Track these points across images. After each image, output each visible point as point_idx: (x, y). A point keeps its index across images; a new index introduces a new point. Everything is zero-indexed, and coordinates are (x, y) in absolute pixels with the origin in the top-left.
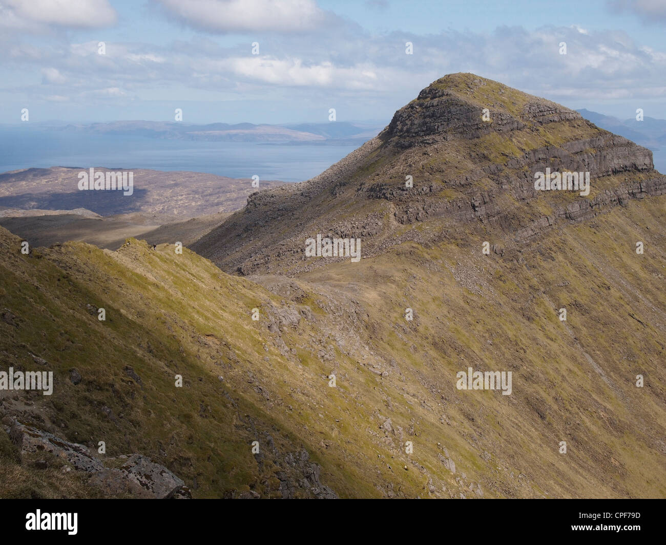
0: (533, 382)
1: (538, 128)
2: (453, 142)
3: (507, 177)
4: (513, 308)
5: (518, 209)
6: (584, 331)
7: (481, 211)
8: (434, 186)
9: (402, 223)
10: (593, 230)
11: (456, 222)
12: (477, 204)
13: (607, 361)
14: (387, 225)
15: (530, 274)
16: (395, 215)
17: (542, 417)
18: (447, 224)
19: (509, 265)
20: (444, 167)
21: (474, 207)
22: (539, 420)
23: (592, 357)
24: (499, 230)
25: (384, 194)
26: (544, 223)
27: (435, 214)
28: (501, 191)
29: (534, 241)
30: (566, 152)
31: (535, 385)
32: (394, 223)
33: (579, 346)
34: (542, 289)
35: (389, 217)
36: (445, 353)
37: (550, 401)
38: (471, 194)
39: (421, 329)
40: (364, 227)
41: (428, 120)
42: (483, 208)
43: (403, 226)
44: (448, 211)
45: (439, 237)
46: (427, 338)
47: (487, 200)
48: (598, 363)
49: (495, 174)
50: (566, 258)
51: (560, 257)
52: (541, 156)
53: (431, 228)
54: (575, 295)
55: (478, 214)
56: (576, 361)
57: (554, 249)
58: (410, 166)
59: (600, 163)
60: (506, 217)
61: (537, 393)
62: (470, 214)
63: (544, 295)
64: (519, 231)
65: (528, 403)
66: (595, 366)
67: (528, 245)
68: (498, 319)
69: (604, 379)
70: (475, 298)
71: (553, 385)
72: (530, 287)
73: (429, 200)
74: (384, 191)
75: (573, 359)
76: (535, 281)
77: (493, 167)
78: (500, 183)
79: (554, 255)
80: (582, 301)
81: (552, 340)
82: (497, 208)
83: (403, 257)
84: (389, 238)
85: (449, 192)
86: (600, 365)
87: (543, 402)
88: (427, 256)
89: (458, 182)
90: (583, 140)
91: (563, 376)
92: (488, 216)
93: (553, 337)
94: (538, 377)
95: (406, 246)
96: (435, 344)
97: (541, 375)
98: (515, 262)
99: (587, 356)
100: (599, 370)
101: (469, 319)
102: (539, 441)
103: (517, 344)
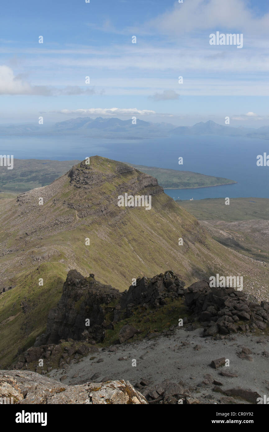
0: (122, 267)
1: (121, 176)
2: (94, 189)
3: (112, 199)
4: (115, 243)
5: (115, 209)
6: (136, 247)
7: (104, 212)
8: (90, 205)
9: (80, 218)
10: (139, 210)
11: (97, 216)
12: (103, 210)
13: (143, 256)
14: (75, 219)
15: (119, 230)
16: (78, 215)
17: (125, 277)
18: (94, 218)
19: (113, 229)
20: (92, 198)
21: (102, 211)
22: (124, 278)
23: (139, 256)
24: (110, 217)
25: (73, 207)
26: (123, 213)
27: (90, 215)
28: (110, 204)
29: (121, 219)
30: (130, 184)
31: (123, 268)
32: (78, 218)
33: (135, 252)
34: (124, 235)
35: (76, 216)
36: (97, 262)
37: (127, 272)
38: (101, 207)
39: (90, 255)
40: (68, 219)
41: (85, 179)
42: (105, 211)
43: (80, 219)
44: (94, 213)
45: (92, 222)
46: (92, 258)
47: (106, 208)
48: (140, 257)
49: (108, 198)
50: (131, 223)
51: (129, 223)
52: (122, 186)
53: (89, 220)
54: (133, 236)
55: (103, 213)
56: (134, 257)
57: (127, 221)
58: (81, 197)
59: (141, 186)
60: (112, 213)
61: (123, 270)
62: (101, 213)
63: (124, 237)
64: (116, 217)
65: (121, 273)
66: (140, 258)
67: (119, 221)
68: (111, 248)
69: (142, 262)
70: (104, 242)
71: (128, 267)
72: (120, 235)
73: (88, 210)
74: (73, 206)
75: (133, 257)
76: (121, 233)
77: (107, 196)
78: (110, 201)
79: (127, 223)
80: (135, 238)
81: (127, 252)
82: (109, 210)
83: (82, 231)
84: (76, 223)
85: (94, 207)
86: (141, 258)
87: (125, 273)
88: (89, 230)
89: (97, 203)
90: (135, 178)
91: (131, 263)
92: (107, 213)
93: (128, 251)
94: (123, 265)
95: (82, 227)
96: (94, 260)
97: (124, 264)
98: (115, 228)
99: (137, 255)
100: (141, 260)
101: (103, 249)
102: (124, 285)
103: (117, 255)
